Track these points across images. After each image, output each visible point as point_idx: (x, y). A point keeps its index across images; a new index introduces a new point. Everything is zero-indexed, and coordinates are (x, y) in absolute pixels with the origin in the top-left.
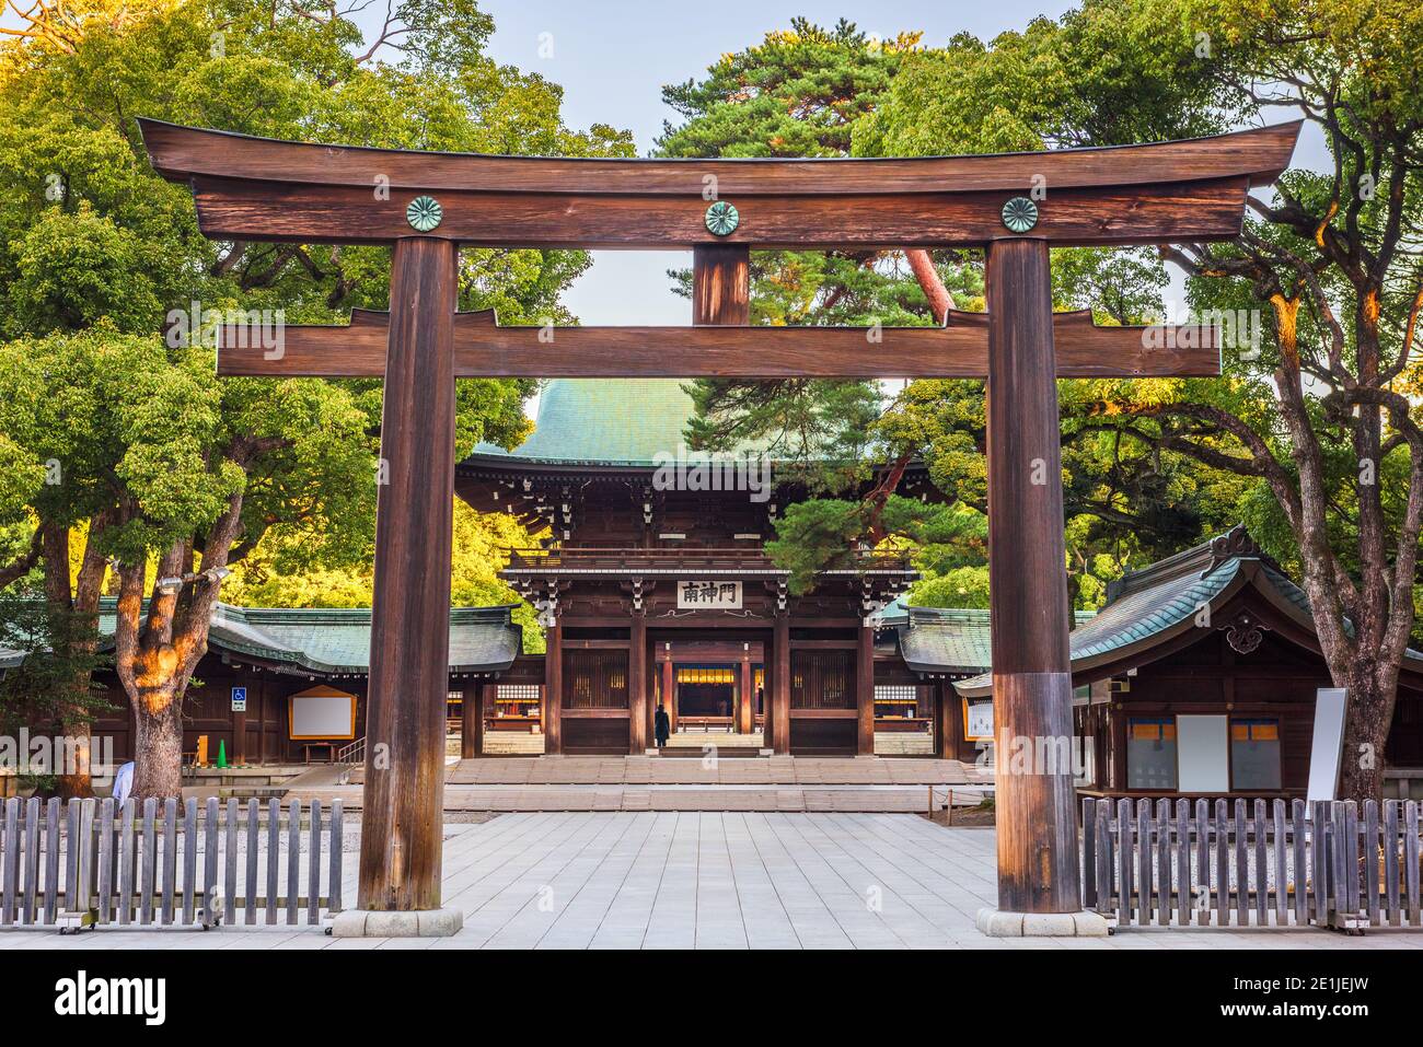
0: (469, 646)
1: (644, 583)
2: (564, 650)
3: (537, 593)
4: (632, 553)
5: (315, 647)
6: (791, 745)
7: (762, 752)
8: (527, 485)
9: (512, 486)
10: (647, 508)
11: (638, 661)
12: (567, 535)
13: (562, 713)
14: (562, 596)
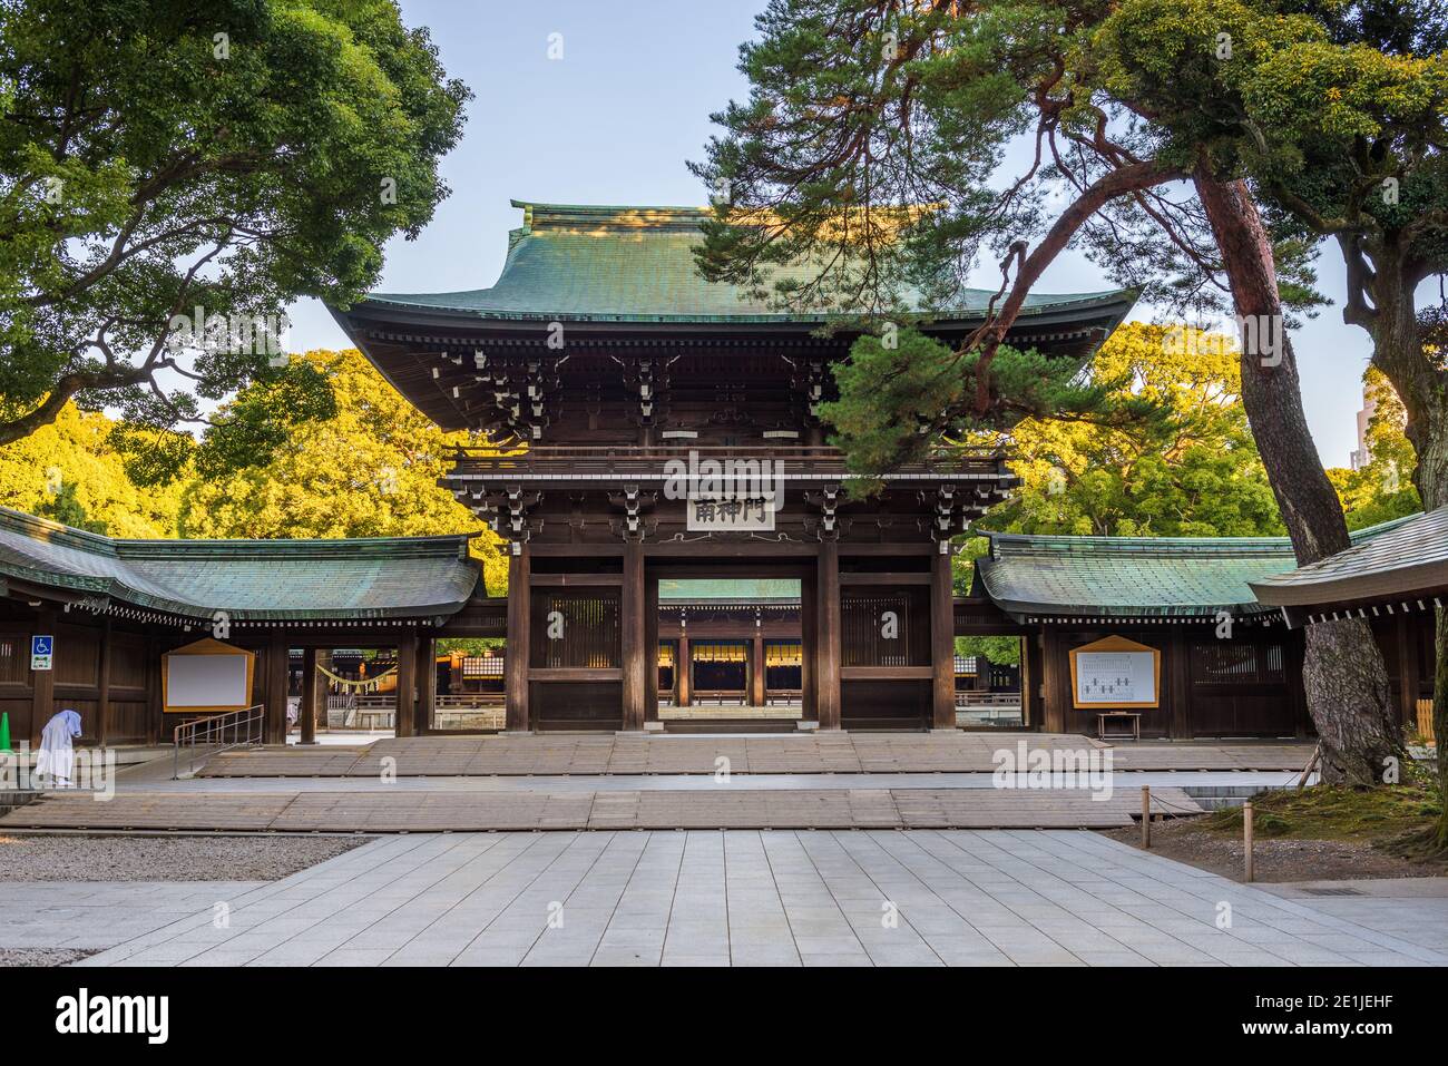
0: (405, 585)
1: (641, 493)
2: (533, 589)
3: (495, 510)
4: (625, 453)
5: (199, 587)
6: (842, 716)
7: (801, 725)
8: (480, 359)
9: (459, 362)
10: (645, 391)
11: (633, 602)
12: (537, 433)
13: (529, 673)
14: (530, 513)
